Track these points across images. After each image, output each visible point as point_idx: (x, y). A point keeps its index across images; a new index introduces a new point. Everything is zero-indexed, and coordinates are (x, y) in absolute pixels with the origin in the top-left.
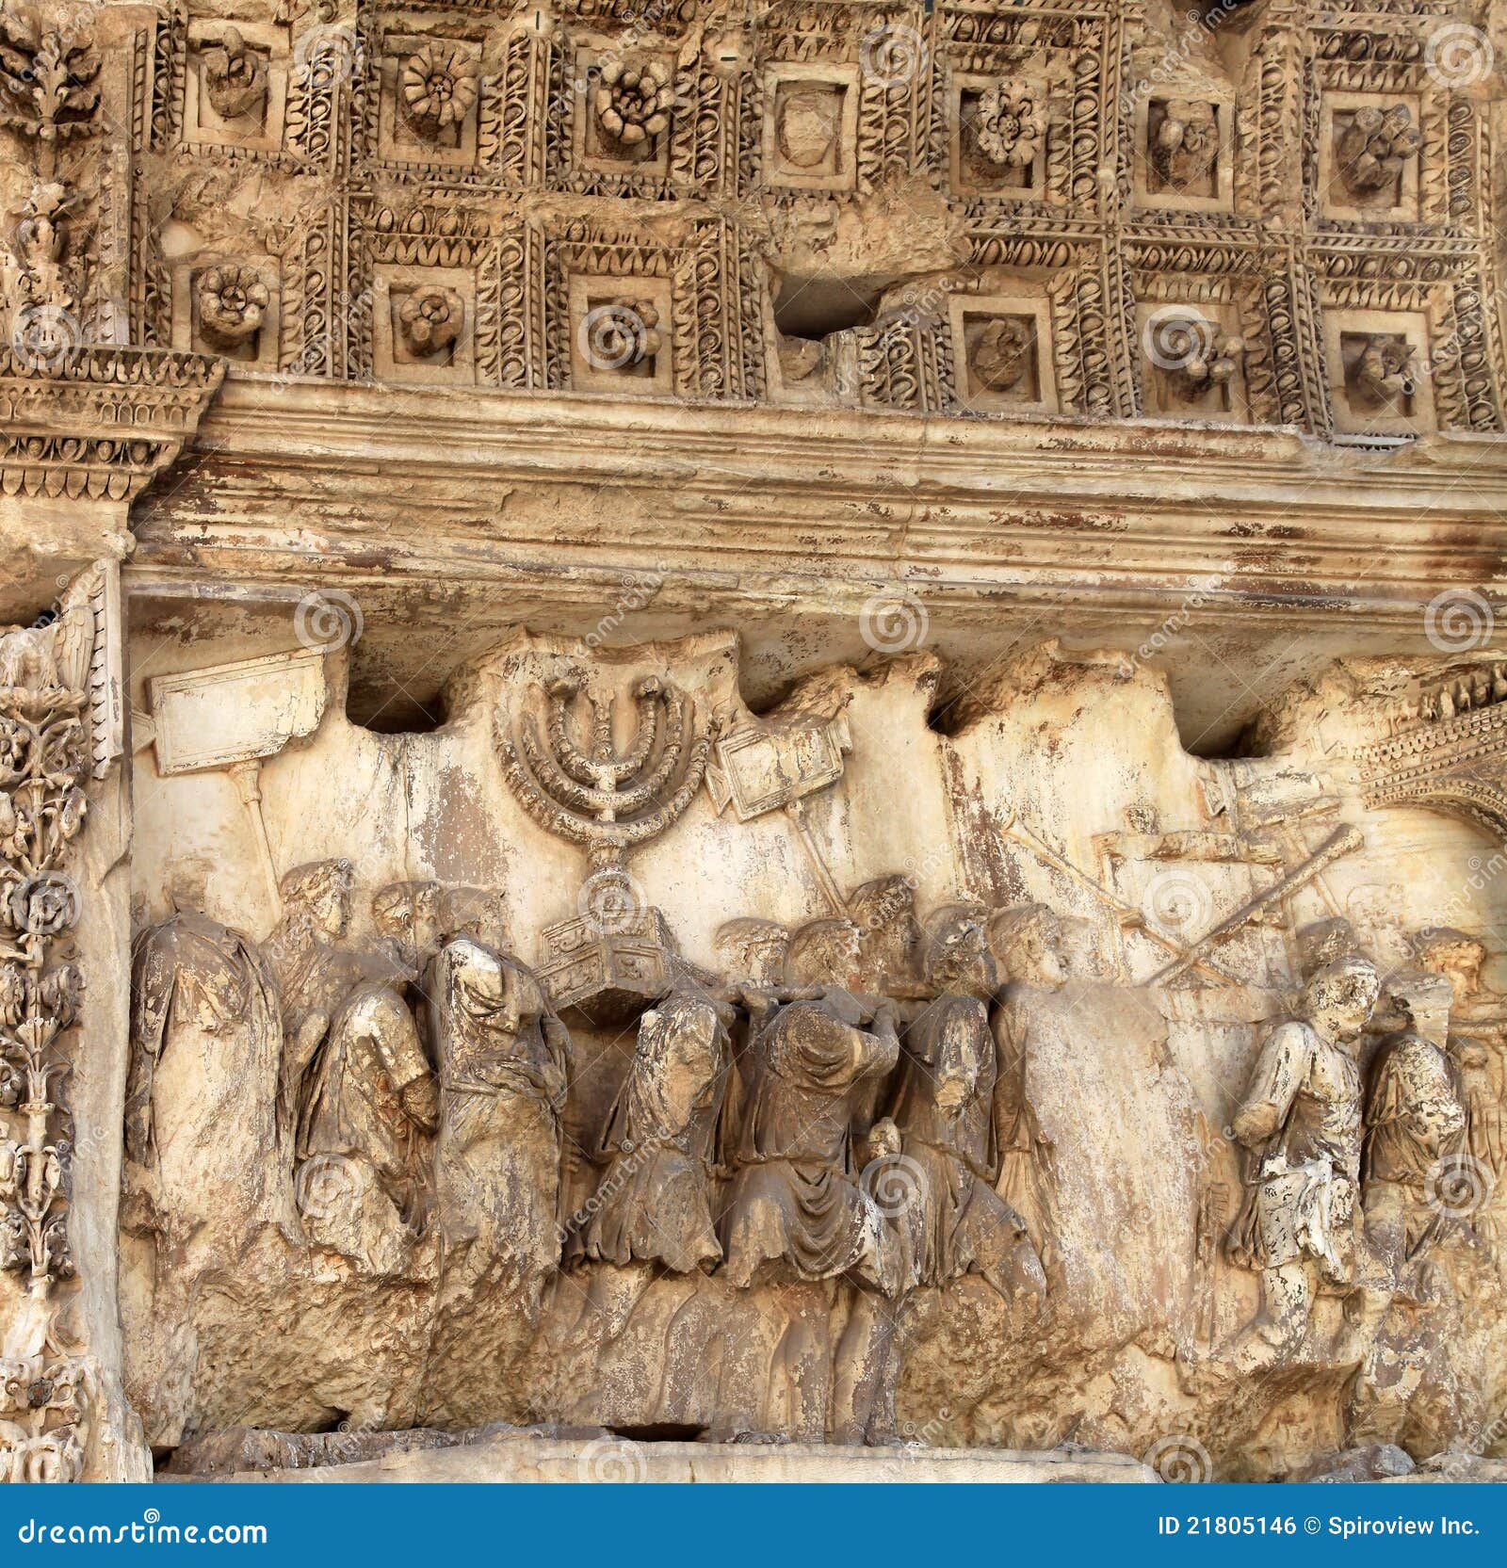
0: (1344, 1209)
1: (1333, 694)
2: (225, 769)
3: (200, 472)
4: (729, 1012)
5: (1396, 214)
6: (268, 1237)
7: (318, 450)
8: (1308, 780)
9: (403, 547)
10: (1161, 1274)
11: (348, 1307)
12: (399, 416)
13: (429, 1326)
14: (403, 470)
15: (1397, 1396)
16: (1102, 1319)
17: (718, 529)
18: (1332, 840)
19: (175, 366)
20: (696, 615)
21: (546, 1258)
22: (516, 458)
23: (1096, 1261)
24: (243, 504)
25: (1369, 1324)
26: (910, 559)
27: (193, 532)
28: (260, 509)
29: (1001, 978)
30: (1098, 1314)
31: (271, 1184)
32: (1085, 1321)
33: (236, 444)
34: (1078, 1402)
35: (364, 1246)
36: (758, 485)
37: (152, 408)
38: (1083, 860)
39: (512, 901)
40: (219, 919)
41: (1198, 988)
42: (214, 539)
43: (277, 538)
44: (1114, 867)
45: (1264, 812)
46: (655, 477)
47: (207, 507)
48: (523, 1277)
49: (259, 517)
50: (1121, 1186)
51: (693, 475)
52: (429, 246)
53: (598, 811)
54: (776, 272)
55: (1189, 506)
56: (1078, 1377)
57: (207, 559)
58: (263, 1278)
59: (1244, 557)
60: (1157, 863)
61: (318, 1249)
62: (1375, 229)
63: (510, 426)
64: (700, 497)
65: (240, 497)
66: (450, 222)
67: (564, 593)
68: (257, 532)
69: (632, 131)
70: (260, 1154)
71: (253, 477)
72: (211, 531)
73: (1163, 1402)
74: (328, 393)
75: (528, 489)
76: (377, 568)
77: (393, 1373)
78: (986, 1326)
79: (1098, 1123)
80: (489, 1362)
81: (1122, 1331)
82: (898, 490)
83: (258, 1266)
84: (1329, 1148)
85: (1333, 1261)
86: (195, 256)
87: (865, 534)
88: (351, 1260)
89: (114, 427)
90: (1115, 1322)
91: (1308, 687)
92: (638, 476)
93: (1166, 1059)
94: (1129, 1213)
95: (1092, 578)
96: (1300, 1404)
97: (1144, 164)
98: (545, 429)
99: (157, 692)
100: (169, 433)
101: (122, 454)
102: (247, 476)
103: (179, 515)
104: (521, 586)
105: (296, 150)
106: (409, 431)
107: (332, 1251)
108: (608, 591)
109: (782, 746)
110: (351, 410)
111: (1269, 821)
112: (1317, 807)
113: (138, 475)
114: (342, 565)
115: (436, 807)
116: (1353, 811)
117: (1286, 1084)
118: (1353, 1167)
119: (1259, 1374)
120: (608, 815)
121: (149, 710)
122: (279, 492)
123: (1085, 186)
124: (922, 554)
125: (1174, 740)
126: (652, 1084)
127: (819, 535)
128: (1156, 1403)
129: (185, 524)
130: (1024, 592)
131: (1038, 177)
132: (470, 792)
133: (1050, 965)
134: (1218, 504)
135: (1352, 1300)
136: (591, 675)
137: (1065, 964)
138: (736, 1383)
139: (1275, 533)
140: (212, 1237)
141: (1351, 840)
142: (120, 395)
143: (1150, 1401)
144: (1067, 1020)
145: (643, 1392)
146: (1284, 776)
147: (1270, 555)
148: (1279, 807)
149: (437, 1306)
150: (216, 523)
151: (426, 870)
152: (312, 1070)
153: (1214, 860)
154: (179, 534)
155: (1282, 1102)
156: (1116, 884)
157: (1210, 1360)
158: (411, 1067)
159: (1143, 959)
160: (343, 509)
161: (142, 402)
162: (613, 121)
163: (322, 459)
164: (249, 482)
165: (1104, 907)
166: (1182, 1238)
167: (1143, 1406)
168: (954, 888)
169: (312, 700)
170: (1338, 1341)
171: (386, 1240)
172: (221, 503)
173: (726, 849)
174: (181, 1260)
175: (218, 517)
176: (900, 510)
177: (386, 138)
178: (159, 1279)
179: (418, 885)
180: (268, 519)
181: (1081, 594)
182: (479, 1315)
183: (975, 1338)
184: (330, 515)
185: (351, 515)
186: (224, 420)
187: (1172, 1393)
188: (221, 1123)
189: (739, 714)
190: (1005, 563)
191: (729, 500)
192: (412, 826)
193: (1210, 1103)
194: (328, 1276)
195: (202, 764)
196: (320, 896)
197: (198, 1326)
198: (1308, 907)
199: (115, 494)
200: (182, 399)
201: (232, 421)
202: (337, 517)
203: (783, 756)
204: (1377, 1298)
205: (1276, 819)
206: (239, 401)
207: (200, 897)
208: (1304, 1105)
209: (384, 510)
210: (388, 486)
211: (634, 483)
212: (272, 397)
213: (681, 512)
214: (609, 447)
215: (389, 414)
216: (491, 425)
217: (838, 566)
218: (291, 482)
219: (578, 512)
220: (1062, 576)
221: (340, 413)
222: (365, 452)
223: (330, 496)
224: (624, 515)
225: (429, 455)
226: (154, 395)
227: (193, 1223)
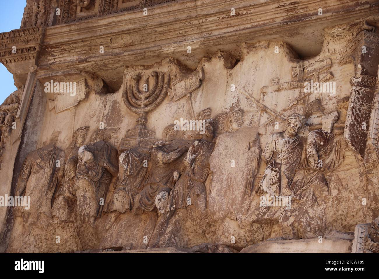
2: (69, 109)
3: (48, 49)
6: (42, 215)
7: (67, 40)
8: (323, 62)
9: (93, 55)
10: (233, 200)
12: (82, 28)
13: (76, 230)
14: (87, 39)
15: (287, 224)
16: (218, 213)
17: (158, 36)
18: (325, 77)
19: (33, 30)
21: (93, 213)
22: (108, 32)
24: (59, 53)
26: (205, 32)
27: (52, 61)
28: (63, 54)
30: (216, 212)
31: (44, 204)
32: (214, 213)
33: (52, 42)
34: (218, 232)
35: (60, 215)
36: (161, 25)
37: (31, 40)
38: (256, 95)
39: (121, 130)
42: (56, 62)
43: (69, 59)
44: (264, 96)
45: (310, 73)
46: (138, 29)
47: (53, 55)
48: (89, 218)
49: (64, 55)
50: (229, 180)
51: (146, 26)
53: (140, 105)
56: (218, 226)
57: (52, 67)
58: (43, 224)
59: (287, 11)
60: (276, 93)
61: (54, 216)
63: (106, 25)
64: (150, 30)
65: (58, 52)
67: (125, 58)
68: (64, 58)
70: (41, 197)
71: (58, 48)
72: (56, 60)
73: (235, 231)
74: (67, 27)
75: (115, 37)
76: (85, 62)
78: (195, 217)
80: (91, 236)
81: (222, 215)
82: (193, 18)
83: (42, 221)
87: (191, 29)
88: (59, 218)
89: (24, 45)
90: (221, 213)
92: (135, 29)
93: (253, 145)
95: (249, 26)
96: (276, 228)
98: (113, 24)
100: (35, 44)
101: (29, 50)
102: (57, 48)
103: (49, 58)
104: (115, 59)
106: (85, 31)
108: (134, 56)
109: (186, 81)
110: (72, 29)
111: (310, 75)
112: (323, 69)
113: (33, 54)
114: (77, 63)
115: (110, 110)
116: (334, 68)
117: (267, 150)
119: (254, 222)
120: (142, 106)
122: (65, 50)
124: (207, 30)
127: (181, 32)
128: (233, 231)
129: (50, 60)
130: (227, 35)
132: (117, 105)
136: (144, 73)
137: (240, 124)
138: (133, 236)
139: (291, 4)
140: (32, 216)
142: (24, 39)
143: (231, 231)
145: (111, 240)
146: (318, 61)
147: (294, 9)
148: (314, 70)
149: (76, 225)
150: (56, 58)
151: (105, 125)
153: (291, 89)
154: (49, 62)
156: (263, 100)
157: (245, 220)
160: (79, 50)
161: (29, 39)
163: (69, 41)
164: (58, 49)
165: (258, 107)
166: (240, 191)
167: (229, 232)
168: (222, 108)
169: (83, 91)
171: (65, 213)
172: (55, 54)
173: (171, 109)
175: (56, 57)
176: (196, 22)
180: (66, 55)
181: (241, 32)
182: (84, 227)
184: (77, 52)
185: (81, 51)
186: (48, 38)
187: (237, 228)
188: (34, 192)
189: (177, 75)
190: (227, 27)
191: (157, 29)
192: (104, 115)
195: (63, 109)
196: (77, 136)
197: (33, 235)
198: (313, 97)
199: (32, 58)
200: (36, 36)
201: (50, 37)
202: (79, 52)
203: (187, 83)
205: (312, 74)
206: (50, 33)
207: (56, 140)
208: (275, 154)
209: (87, 48)
210: (85, 43)
211: (135, 31)
212: (57, 31)
213: (148, 34)
214: (127, 24)
215: (80, 29)
216: (102, 26)
217: (188, 38)
218: (66, 47)
219: (127, 39)
220: (242, 27)
221: (70, 31)
222: (77, 37)
223: (75, 48)
224: (136, 37)
225: (90, 35)
226: (30, 37)
227: (29, 214)
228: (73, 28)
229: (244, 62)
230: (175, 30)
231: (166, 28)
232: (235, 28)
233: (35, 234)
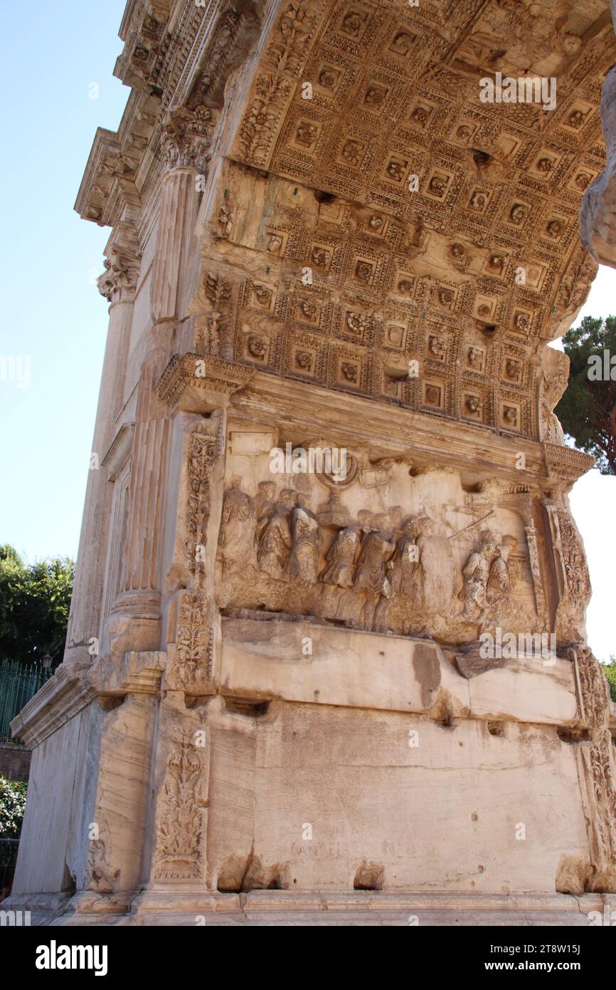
0: (482, 593)
1: (494, 484)
2: (248, 456)
3: (248, 391)
4: (360, 533)
5: (517, 383)
6: (250, 567)
8: (487, 499)
9: (294, 416)
11: (268, 584)
13: (286, 591)
14: (295, 400)
17: (367, 426)
18: (489, 514)
20: (360, 443)
22: (322, 403)
23: (432, 596)
24: (258, 400)
25: (484, 616)
27: (245, 403)
28: (261, 401)
29: (419, 532)
32: (428, 608)
33: (257, 387)
34: (425, 623)
35: (273, 572)
36: (376, 419)
37: (238, 377)
38: (439, 509)
39: (312, 498)
40: (243, 491)
41: (459, 541)
43: (265, 408)
44: (445, 512)
45: (477, 505)
46: (352, 413)
47: (249, 398)
49: (262, 403)
51: (362, 414)
52: (306, 343)
54: (385, 365)
55: (468, 442)
56: (426, 618)
57: (248, 411)
59: (478, 454)
60: (454, 512)
61: (261, 571)
62: (512, 386)
63: (322, 396)
64: (363, 419)
65: (257, 398)
66: (312, 340)
68: (260, 406)
69: (355, 329)
71: (260, 394)
72: (249, 404)
75: (324, 409)
77: (277, 599)
79: (435, 567)
82: (406, 426)
84: (481, 580)
85: (479, 602)
86: (250, 333)
87: (398, 433)
88: (269, 575)
89: (228, 379)
91: (489, 481)
93: (451, 556)
94: (440, 587)
96: (470, 629)
97: (467, 360)
98: (330, 398)
99: (232, 437)
100: (241, 383)
101: (230, 385)
105: (276, 314)
106: (297, 392)
107: (265, 572)
109: (377, 473)
112: (488, 506)
113: (233, 390)
114: (279, 417)
116: (495, 508)
117: (474, 566)
118: (485, 585)
119: (462, 623)
120: (336, 483)
121: (230, 439)
122: (266, 399)
123: (454, 363)
124: (413, 440)
125: (460, 487)
126: (340, 546)
127: (389, 432)
129: (243, 401)
130: (432, 452)
131: (444, 358)
133: (429, 531)
134: (474, 443)
135: (482, 611)
137: (433, 531)
139: (485, 450)
140: (237, 565)
141: (494, 514)
142: (231, 372)
143: (440, 625)
144: (432, 544)
146: (482, 498)
147: (483, 454)
148: (480, 505)
149: (288, 587)
151: (293, 487)
152: (264, 530)
153: (466, 514)
154: (241, 403)
155: (473, 570)
156: (445, 515)
158: (286, 535)
159: (449, 533)
160: (281, 405)
161: (236, 375)
162: (351, 326)
165: (442, 520)
169: (270, 442)
170: (479, 618)
171: (277, 571)
172: (252, 398)
173: (362, 494)
174: (229, 569)
175: (251, 401)
176: (407, 431)
177: (298, 317)
178: (223, 572)
179: (292, 491)
180: (264, 404)
181: (444, 456)
183: (405, 608)
184: (278, 406)
185: (283, 407)
187: (444, 624)
189: (368, 464)
190: (428, 445)
191: (369, 421)
193: (459, 567)
194: (263, 577)
195: (241, 454)
198: (483, 526)
199: (227, 393)
200: (245, 376)
201: (257, 382)
203: (377, 475)
204: (487, 611)
205: (479, 507)
206: (258, 379)
207: (239, 485)
208: (477, 570)
209: (291, 407)
210: (292, 403)
211: (348, 413)
212: (267, 379)
213: (358, 421)
214: (344, 405)
215: (292, 389)
216: (316, 395)
217: (392, 439)
218: (269, 397)
219: (336, 417)
220: (440, 450)
221: (282, 385)
222: (288, 394)
223: (278, 402)
224: (345, 419)
225: (302, 398)
226: (240, 374)
227: (233, 561)
228: (286, 384)
229: (427, 476)
230: (384, 428)
231: (378, 423)
232: (434, 449)
233: (234, 582)
